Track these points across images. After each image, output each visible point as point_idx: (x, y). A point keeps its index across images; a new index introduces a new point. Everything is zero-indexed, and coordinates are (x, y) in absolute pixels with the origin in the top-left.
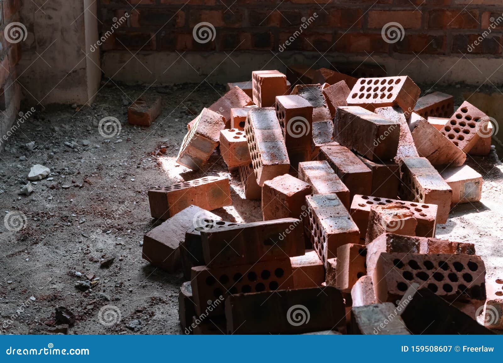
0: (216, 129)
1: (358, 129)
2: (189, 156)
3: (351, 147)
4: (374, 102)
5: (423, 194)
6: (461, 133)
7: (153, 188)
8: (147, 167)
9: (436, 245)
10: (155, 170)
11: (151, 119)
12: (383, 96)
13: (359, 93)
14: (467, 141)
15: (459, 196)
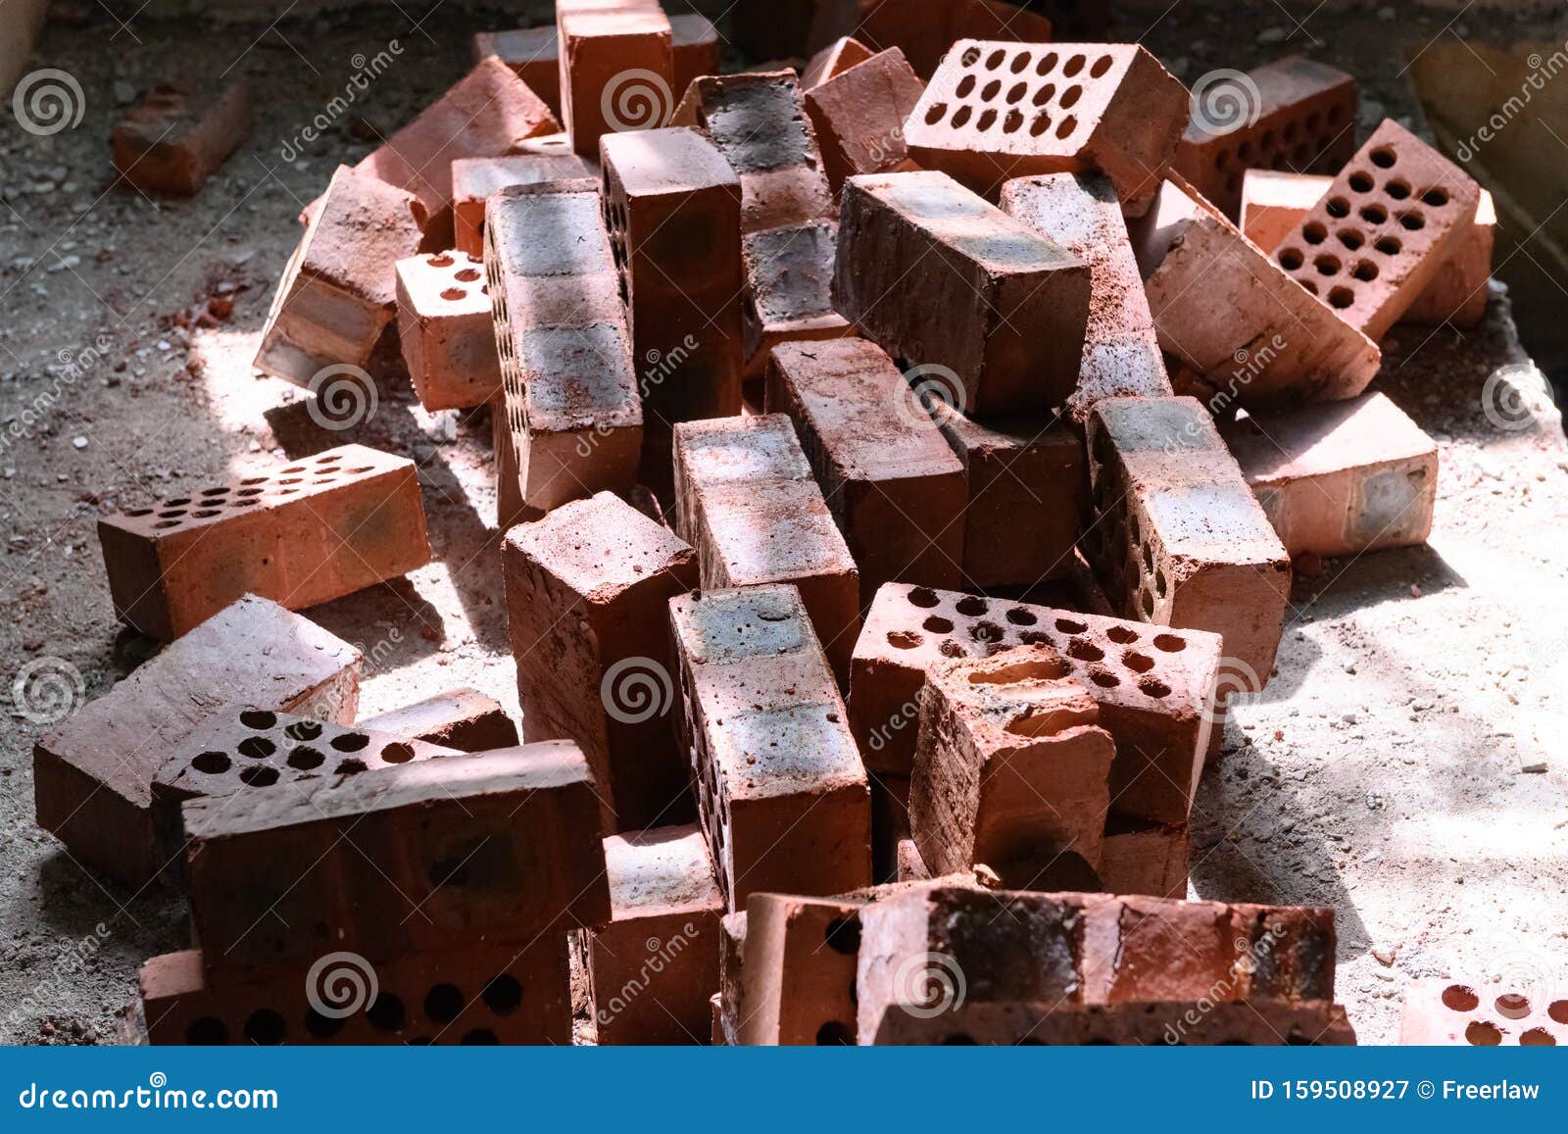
0: (384, 254)
1: (923, 280)
2: (293, 346)
3: (897, 347)
4: (1005, 150)
5: (1167, 577)
6: (1366, 252)
7: (150, 478)
8: (146, 380)
9: (1156, 929)
10: (175, 394)
11: (201, 166)
12: (1041, 125)
13: (955, 105)
14: (1391, 282)
15: (1344, 528)
